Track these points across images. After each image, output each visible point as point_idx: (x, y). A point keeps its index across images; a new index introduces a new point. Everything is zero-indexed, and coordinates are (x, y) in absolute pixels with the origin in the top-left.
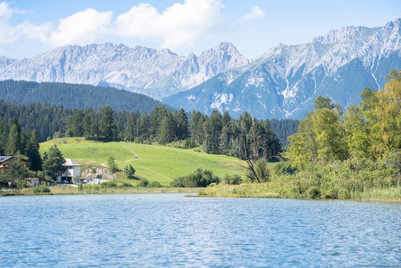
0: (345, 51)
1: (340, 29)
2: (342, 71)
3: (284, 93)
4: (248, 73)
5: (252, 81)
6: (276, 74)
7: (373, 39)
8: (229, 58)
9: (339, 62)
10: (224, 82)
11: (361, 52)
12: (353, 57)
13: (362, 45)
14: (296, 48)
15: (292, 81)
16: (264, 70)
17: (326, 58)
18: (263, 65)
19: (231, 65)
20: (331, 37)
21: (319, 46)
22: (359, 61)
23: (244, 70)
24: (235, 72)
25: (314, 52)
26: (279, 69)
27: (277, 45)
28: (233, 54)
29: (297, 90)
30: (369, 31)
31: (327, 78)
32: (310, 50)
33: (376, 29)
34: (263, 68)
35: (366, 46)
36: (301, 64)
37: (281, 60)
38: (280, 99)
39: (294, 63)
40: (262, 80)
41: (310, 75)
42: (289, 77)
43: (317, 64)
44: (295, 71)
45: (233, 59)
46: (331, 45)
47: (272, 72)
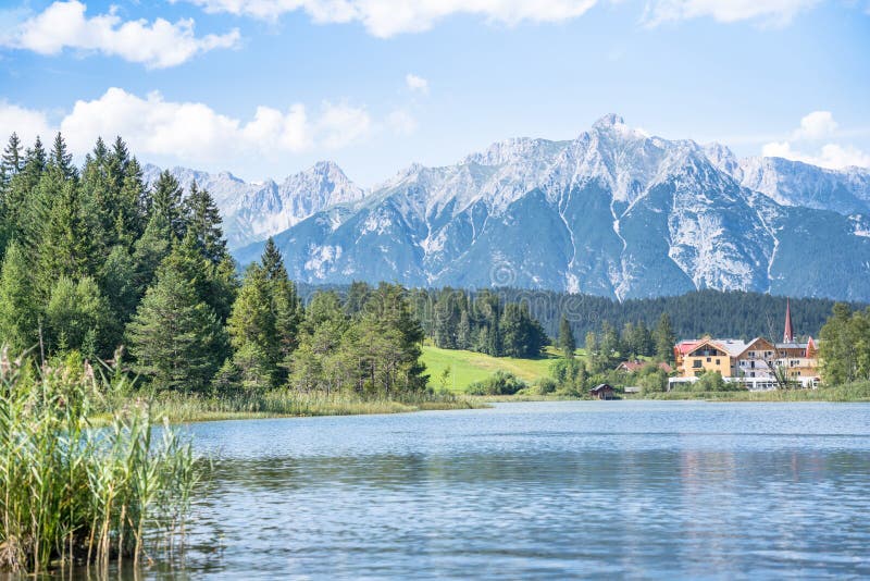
0: (518, 177)
1: (507, 142)
2: (516, 209)
3: (425, 244)
4: (365, 212)
5: (372, 225)
6: (410, 214)
7: (560, 159)
8: (331, 186)
9: (511, 195)
10: (327, 226)
11: (543, 178)
12: (530, 187)
13: (543, 168)
14: (441, 171)
15: (437, 225)
16: (391, 207)
17: (488, 188)
18: (389, 199)
19: (335, 198)
20: (494, 155)
21: (478, 169)
22: (539, 194)
23: (359, 207)
24: (344, 210)
25: (469, 179)
26: (415, 204)
27: (408, 166)
28: (337, 180)
29: (444, 239)
30: (553, 147)
31: (491, 220)
32: (463, 175)
33: (564, 143)
34: (391, 205)
35: (549, 170)
36: (450, 198)
37: (418, 192)
38: (419, 254)
39: (438, 196)
40: (388, 223)
41: (464, 215)
42: (431, 219)
43: (475, 198)
44: (441, 208)
45: (337, 190)
46: (496, 168)
47: (404, 209)
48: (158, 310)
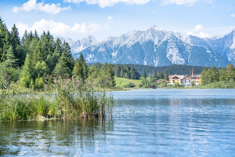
0: (133, 39)
1: (131, 31)
2: (133, 46)
3: (112, 54)
4: (99, 47)
5: (101, 50)
6: (109, 47)
7: (143, 35)
8: (92, 41)
9: (131, 43)
10: (91, 50)
11: (139, 39)
12: (136, 41)
13: (139, 37)
14: (116, 38)
15: (115, 50)
16: (105, 46)
17: (127, 42)
18: (105, 44)
19: (92, 44)
20: (128, 34)
21: (124, 37)
22: (138, 43)
23: (98, 46)
24: (94, 46)
25: (122, 39)
26: (110, 45)
27: (109, 37)
28: (93, 40)
29: (117, 53)
30: (141, 32)
31: (127, 49)
32: (121, 39)
33: (143, 32)
34: (105, 45)
35: (140, 38)
36: (118, 44)
37: (111, 42)
38: (111, 56)
39: (115, 43)
40: (104, 49)
41: (121, 48)
42: (114, 48)
43: (124, 44)
44: (116, 46)
45: (93, 42)
46: (129, 37)
47: (108, 46)
48: (59, 69)
